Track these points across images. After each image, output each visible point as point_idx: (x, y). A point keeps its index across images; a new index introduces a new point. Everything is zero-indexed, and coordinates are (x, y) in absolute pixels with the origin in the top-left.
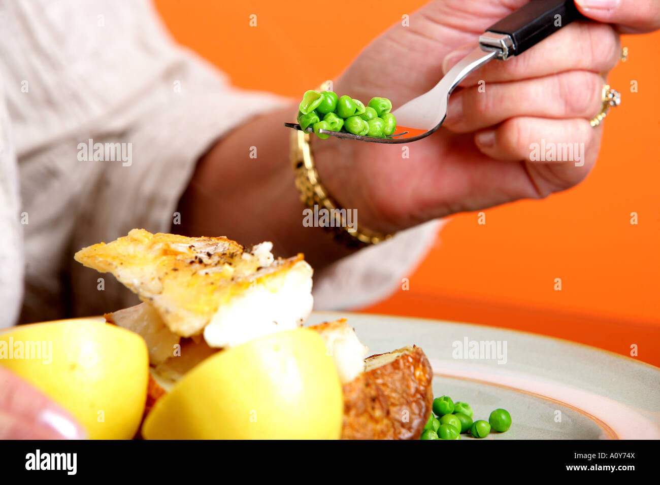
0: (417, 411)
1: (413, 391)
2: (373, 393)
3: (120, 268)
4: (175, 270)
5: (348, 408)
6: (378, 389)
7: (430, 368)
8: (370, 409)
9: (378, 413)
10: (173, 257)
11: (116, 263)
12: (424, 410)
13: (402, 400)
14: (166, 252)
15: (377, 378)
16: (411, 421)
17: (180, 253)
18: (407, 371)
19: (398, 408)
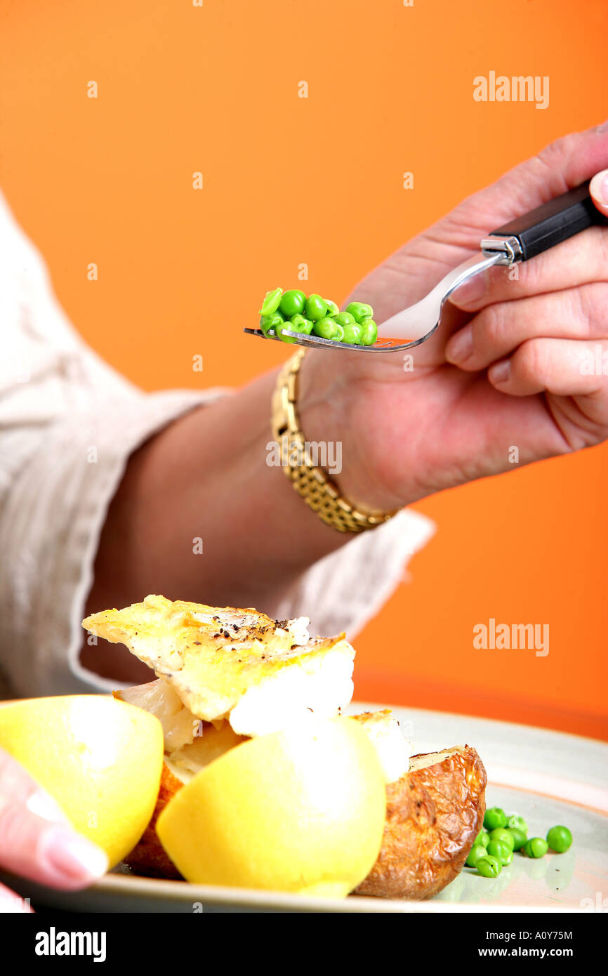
0: (467, 822)
1: (464, 797)
2: (419, 797)
3: (134, 637)
4: (198, 644)
5: (390, 813)
6: (424, 793)
7: (484, 772)
8: (414, 816)
9: (423, 821)
10: (195, 629)
11: (130, 632)
12: (475, 820)
13: (451, 807)
14: (186, 623)
15: (424, 781)
16: (460, 833)
17: (204, 625)
18: (458, 774)
19: (447, 815)
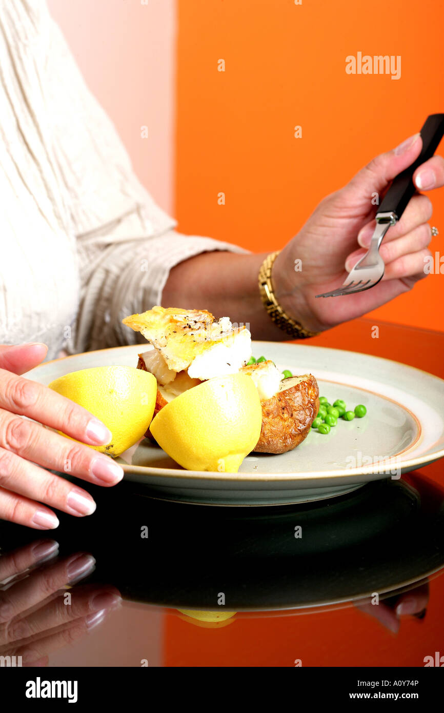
0: (308, 414)
1: (307, 403)
2: (283, 405)
3: (145, 329)
4: (175, 332)
6: (286, 402)
7: (318, 388)
8: (281, 414)
9: (286, 416)
10: (175, 324)
11: (143, 327)
12: (312, 413)
13: (300, 408)
14: (172, 321)
15: (286, 396)
16: (305, 420)
17: (179, 321)
18: (304, 391)
19: (298, 412)
